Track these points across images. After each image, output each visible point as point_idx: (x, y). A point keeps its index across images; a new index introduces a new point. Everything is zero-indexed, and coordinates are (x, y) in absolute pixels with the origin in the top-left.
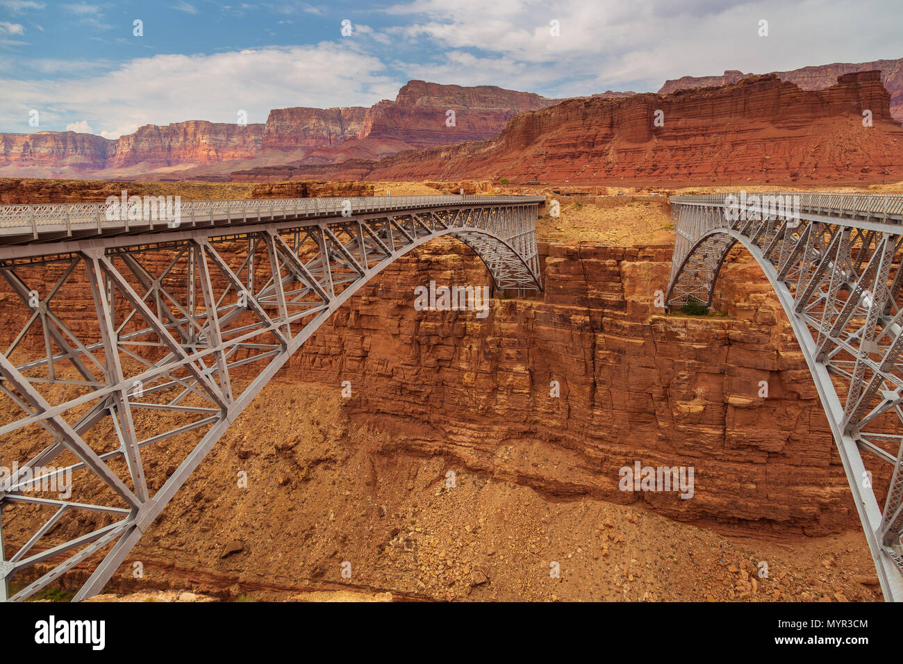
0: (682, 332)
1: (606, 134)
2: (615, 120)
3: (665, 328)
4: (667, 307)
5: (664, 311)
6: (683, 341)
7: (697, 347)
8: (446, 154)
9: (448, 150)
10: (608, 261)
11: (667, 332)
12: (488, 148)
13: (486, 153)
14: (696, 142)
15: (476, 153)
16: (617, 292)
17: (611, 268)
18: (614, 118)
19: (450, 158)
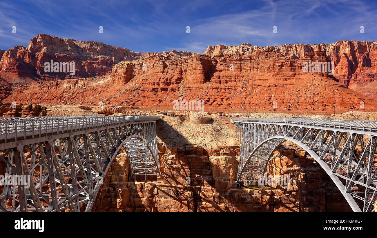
0: (248, 198)
1: (178, 78)
2: (183, 69)
3: (238, 196)
4: (238, 184)
5: (236, 186)
6: (249, 203)
7: (257, 207)
8: (67, 85)
9: (69, 83)
10: (202, 156)
11: (239, 199)
12: (98, 83)
13: (96, 86)
14: (232, 85)
15: (89, 85)
16: (208, 175)
17: (205, 161)
18: (182, 68)
19: (70, 88)
